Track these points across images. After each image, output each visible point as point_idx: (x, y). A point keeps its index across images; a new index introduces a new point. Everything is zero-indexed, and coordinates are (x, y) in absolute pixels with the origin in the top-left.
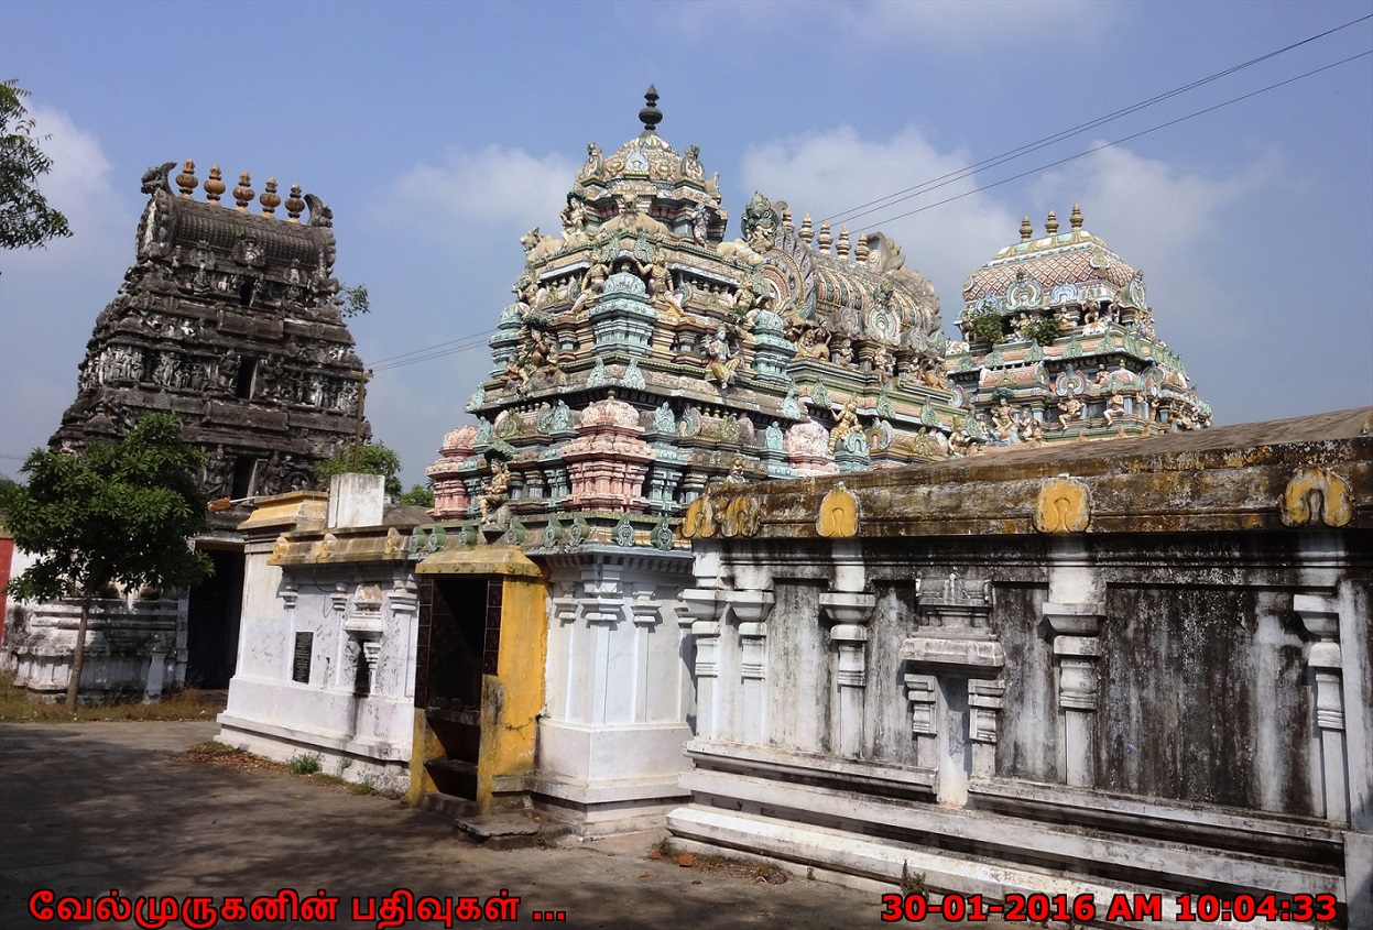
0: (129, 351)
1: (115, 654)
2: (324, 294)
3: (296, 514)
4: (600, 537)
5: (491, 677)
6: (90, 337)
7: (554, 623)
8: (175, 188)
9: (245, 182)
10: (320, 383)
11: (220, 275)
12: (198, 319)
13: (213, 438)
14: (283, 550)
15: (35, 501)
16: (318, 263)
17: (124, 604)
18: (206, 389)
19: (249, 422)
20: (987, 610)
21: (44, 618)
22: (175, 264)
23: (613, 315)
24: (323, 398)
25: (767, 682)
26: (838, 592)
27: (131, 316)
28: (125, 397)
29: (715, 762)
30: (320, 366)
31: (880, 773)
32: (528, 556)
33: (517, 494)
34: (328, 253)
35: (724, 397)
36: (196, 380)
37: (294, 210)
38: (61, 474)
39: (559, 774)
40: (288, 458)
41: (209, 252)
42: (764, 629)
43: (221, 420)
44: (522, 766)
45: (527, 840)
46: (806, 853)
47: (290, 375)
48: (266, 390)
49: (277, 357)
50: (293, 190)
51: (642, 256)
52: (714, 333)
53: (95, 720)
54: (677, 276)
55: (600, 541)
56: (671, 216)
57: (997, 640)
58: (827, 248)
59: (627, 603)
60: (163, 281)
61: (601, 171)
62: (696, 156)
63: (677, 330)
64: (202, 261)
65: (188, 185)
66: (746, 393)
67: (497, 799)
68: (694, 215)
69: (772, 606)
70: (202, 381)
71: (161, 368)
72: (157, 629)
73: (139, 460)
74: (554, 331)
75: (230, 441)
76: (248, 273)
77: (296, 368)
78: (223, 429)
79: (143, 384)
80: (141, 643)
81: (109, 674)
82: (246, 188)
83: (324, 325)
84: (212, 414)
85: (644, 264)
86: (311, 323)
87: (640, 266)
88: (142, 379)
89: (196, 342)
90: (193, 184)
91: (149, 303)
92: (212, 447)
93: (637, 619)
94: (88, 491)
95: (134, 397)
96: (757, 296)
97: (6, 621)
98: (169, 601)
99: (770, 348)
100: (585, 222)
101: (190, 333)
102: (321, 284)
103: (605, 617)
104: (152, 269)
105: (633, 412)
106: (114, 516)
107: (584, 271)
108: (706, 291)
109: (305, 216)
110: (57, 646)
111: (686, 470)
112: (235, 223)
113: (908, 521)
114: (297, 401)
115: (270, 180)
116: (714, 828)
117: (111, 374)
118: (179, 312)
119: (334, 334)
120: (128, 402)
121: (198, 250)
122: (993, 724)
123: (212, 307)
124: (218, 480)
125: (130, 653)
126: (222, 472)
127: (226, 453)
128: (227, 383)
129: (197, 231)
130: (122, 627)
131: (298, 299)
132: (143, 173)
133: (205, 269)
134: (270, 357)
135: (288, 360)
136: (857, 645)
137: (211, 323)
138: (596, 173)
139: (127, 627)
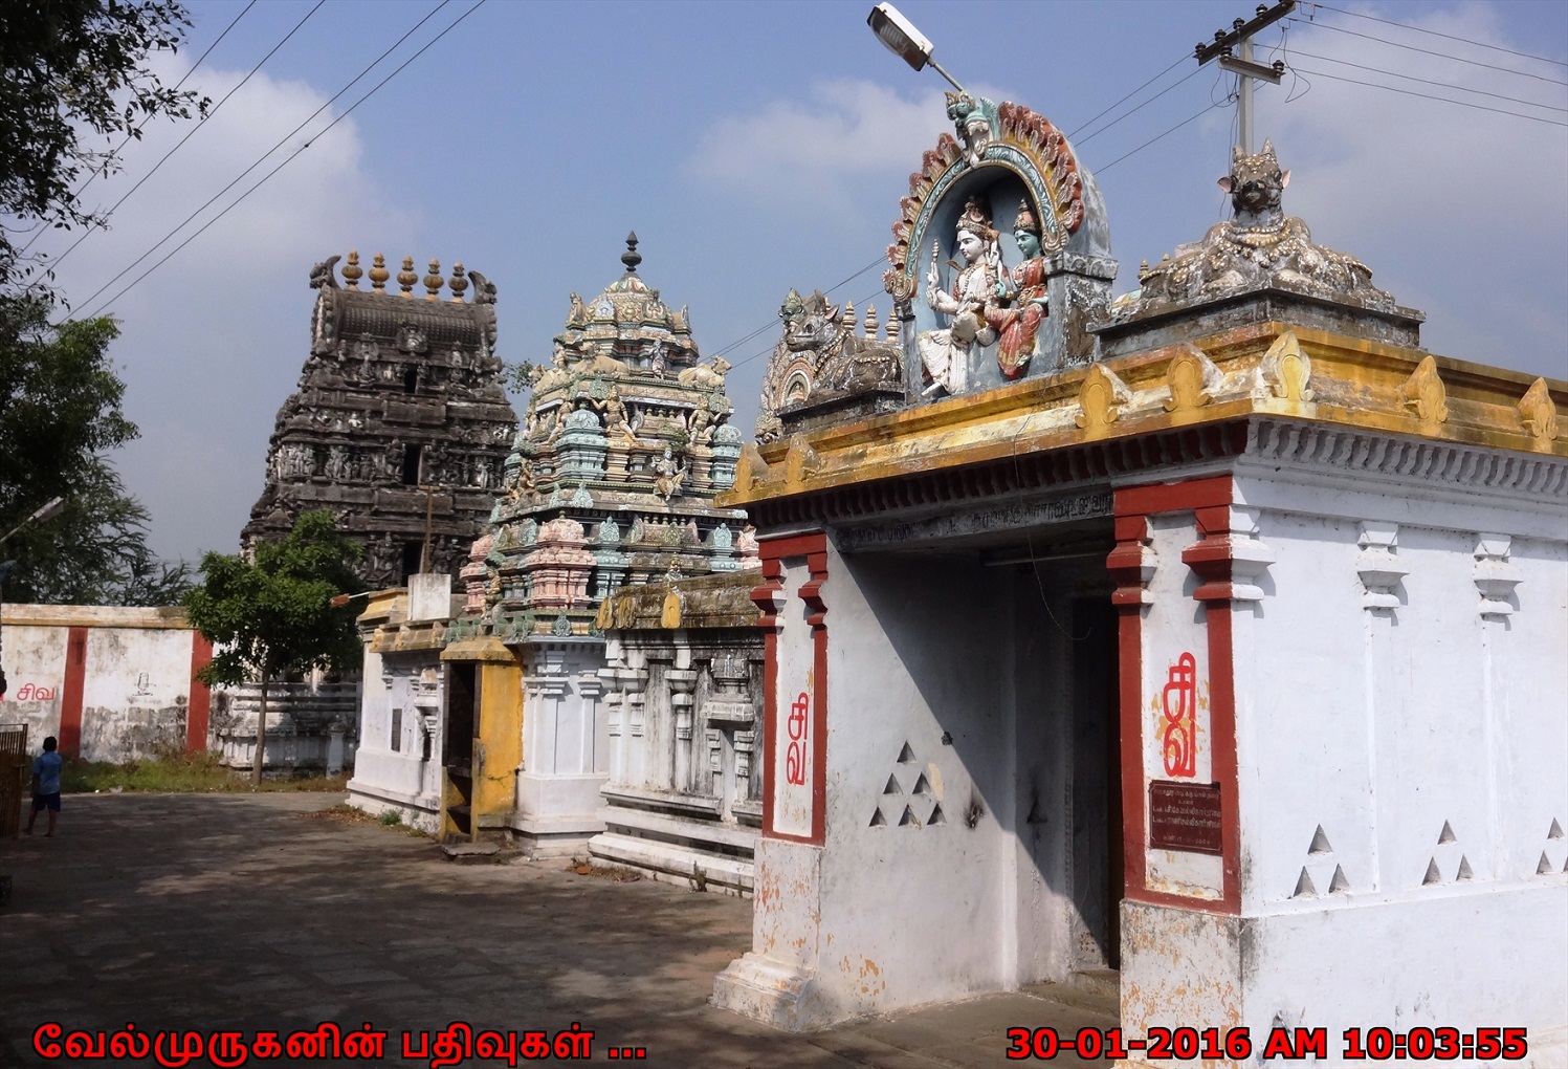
0: (301, 448)
1: (301, 734)
2: (487, 374)
3: (390, 608)
4: (541, 630)
5: (477, 740)
6: (272, 432)
7: (527, 696)
8: (341, 281)
9: (408, 266)
10: (485, 465)
11: (385, 364)
12: (364, 410)
13: (382, 526)
14: (379, 639)
15: (210, 598)
16: (481, 344)
17: (308, 687)
18: (375, 479)
19: (415, 508)
20: (746, 681)
21: (242, 702)
22: (342, 358)
23: (568, 448)
24: (489, 479)
25: (645, 738)
26: (677, 669)
27: (302, 413)
28: (299, 492)
29: (620, 800)
30: (484, 448)
31: (692, 801)
32: (505, 645)
33: (508, 594)
34: (489, 332)
35: (670, 507)
36: (365, 470)
37: (458, 288)
38: (230, 573)
39: (526, 813)
40: (455, 541)
41: (372, 343)
42: (642, 698)
43: (388, 509)
44: (503, 807)
45: (486, 859)
46: (654, 862)
47: (454, 459)
48: (432, 475)
49: (440, 442)
50: (456, 269)
51: (597, 395)
52: (661, 454)
53: (270, 791)
54: (631, 407)
55: (542, 633)
56: (636, 352)
57: (751, 702)
58: (873, 332)
59: (574, 681)
60: (330, 376)
61: (580, 316)
62: (656, 298)
63: (630, 453)
64: (366, 353)
65: (353, 276)
66: (694, 501)
67: (483, 832)
68: (651, 351)
69: (647, 681)
70: (371, 471)
71: (331, 462)
72: (337, 710)
73: (299, 556)
74: (535, 458)
75: (396, 528)
76: (411, 361)
77: (459, 451)
78: (392, 517)
79: (316, 478)
80: (325, 723)
81: (297, 752)
82: (409, 273)
83: (488, 406)
84: (379, 503)
85: (599, 401)
86: (475, 404)
87: (595, 403)
88: (315, 473)
89: (363, 433)
90: (358, 274)
91: (318, 399)
92: (381, 534)
93: (582, 693)
94: (254, 587)
95: (307, 491)
96: (715, 413)
97: (211, 706)
98: (348, 683)
99: (724, 459)
100: (566, 362)
101: (358, 424)
102: (483, 363)
103: (551, 691)
104: (319, 366)
105: (578, 527)
106: (277, 609)
107: (559, 406)
108: (661, 417)
109: (470, 294)
110: (250, 727)
111: (628, 571)
112: (397, 310)
113: (705, 615)
114: (463, 483)
115: (433, 261)
116: (610, 848)
117: (286, 471)
118: (346, 405)
119: (498, 413)
120: (302, 497)
121: (362, 342)
122: (745, 763)
123: (378, 398)
124: (388, 566)
125: (314, 733)
126: (391, 558)
127: (394, 540)
128: (393, 471)
129: (360, 323)
130: (307, 709)
131: (462, 381)
132: (311, 269)
133: (369, 361)
134: (434, 442)
135: (452, 444)
136: (686, 708)
137: (376, 413)
138: (574, 320)
139: (312, 709)
